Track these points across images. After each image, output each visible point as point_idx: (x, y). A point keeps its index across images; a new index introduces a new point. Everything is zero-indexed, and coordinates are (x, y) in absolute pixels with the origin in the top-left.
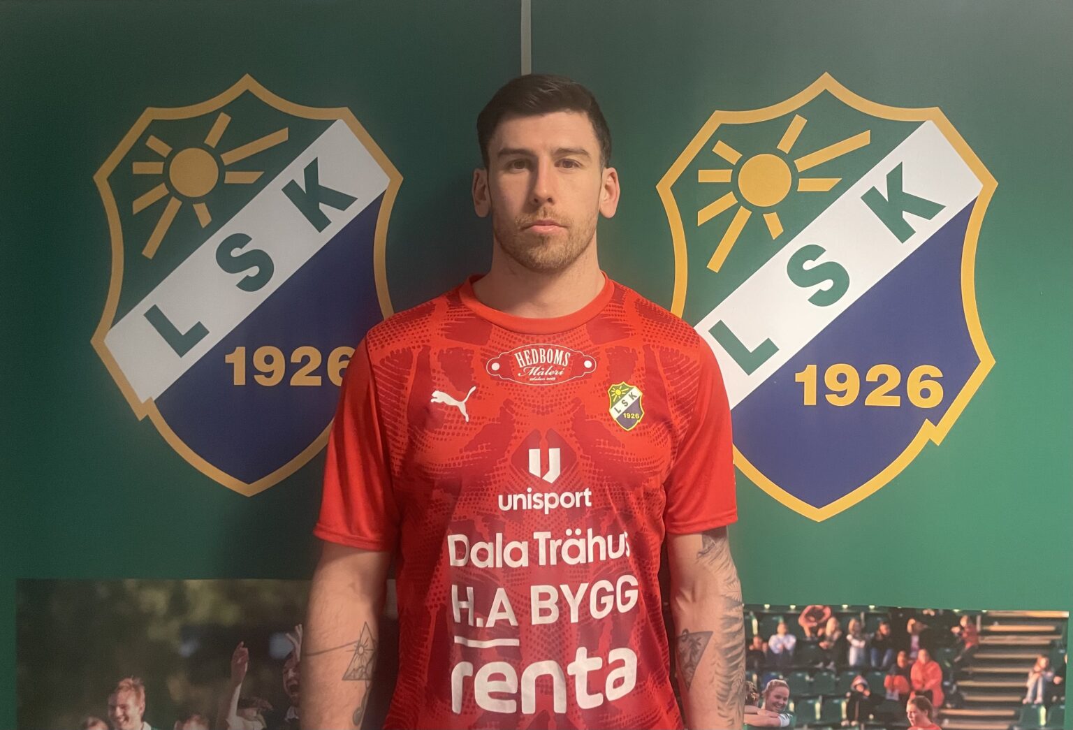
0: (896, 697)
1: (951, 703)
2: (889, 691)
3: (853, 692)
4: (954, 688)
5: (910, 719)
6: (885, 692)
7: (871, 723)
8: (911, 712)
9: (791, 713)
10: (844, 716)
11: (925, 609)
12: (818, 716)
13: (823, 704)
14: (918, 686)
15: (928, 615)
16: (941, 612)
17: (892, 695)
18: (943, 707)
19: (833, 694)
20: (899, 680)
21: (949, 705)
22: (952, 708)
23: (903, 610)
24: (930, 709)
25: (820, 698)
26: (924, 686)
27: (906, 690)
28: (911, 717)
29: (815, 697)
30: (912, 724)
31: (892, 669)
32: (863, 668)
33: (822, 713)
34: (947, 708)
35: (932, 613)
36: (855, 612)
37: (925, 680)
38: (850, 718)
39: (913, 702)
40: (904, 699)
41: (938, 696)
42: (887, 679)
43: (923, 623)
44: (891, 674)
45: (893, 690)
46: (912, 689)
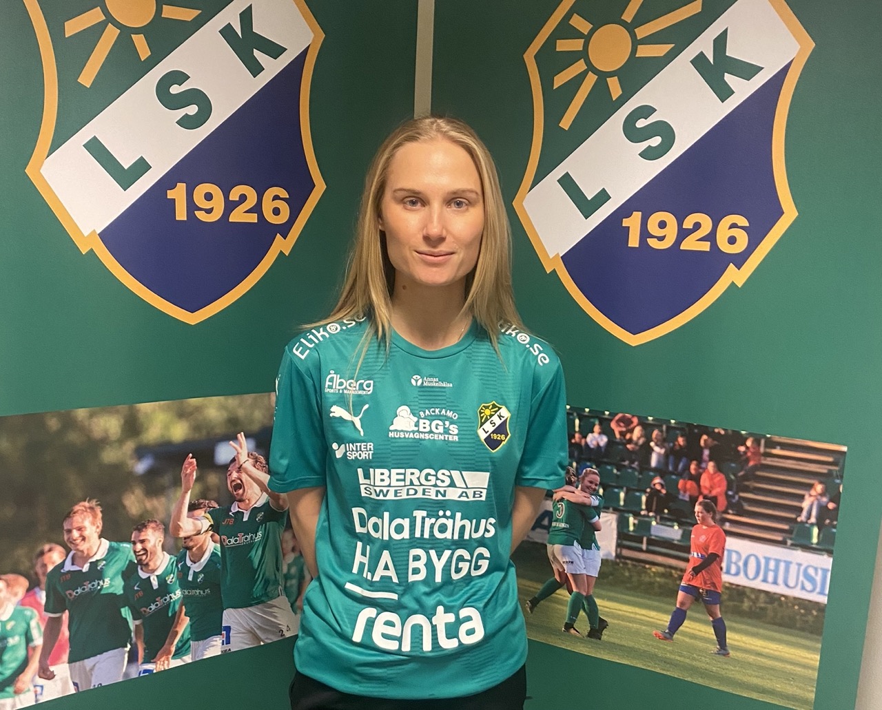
0: (687, 499)
1: (733, 510)
2: (682, 492)
3: (652, 489)
4: (737, 497)
5: (697, 518)
6: (679, 493)
7: (666, 516)
8: (698, 512)
9: (600, 496)
10: (644, 507)
11: (717, 428)
12: (622, 503)
13: (626, 494)
14: (706, 492)
15: (719, 433)
16: (730, 432)
17: (684, 496)
18: (726, 512)
19: (634, 488)
20: (690, 484)
21: (730, 511)
22: (733, 514)
23: (698, 427)
24: (714, 512)
25: (625, 489)
26: (710, 491)
27: (697, 494)
28: (698, 516)
29: (621, 488)
30: (699, 522)
31: (685, 475)
32: (661, 471)
33: (625, 501)
34: (729, 513)
35: (723, 432)
36: (658, 424)
37: (712, 488)
38: (649, 509)
39: (700, 504)
40: (693, 500)
41: (722, 502)
42: (681, 482)
43: (714, 440)
44: (684, 479)
45: (685, 492)
46: (701, 493)
